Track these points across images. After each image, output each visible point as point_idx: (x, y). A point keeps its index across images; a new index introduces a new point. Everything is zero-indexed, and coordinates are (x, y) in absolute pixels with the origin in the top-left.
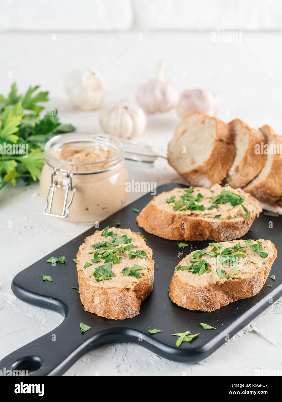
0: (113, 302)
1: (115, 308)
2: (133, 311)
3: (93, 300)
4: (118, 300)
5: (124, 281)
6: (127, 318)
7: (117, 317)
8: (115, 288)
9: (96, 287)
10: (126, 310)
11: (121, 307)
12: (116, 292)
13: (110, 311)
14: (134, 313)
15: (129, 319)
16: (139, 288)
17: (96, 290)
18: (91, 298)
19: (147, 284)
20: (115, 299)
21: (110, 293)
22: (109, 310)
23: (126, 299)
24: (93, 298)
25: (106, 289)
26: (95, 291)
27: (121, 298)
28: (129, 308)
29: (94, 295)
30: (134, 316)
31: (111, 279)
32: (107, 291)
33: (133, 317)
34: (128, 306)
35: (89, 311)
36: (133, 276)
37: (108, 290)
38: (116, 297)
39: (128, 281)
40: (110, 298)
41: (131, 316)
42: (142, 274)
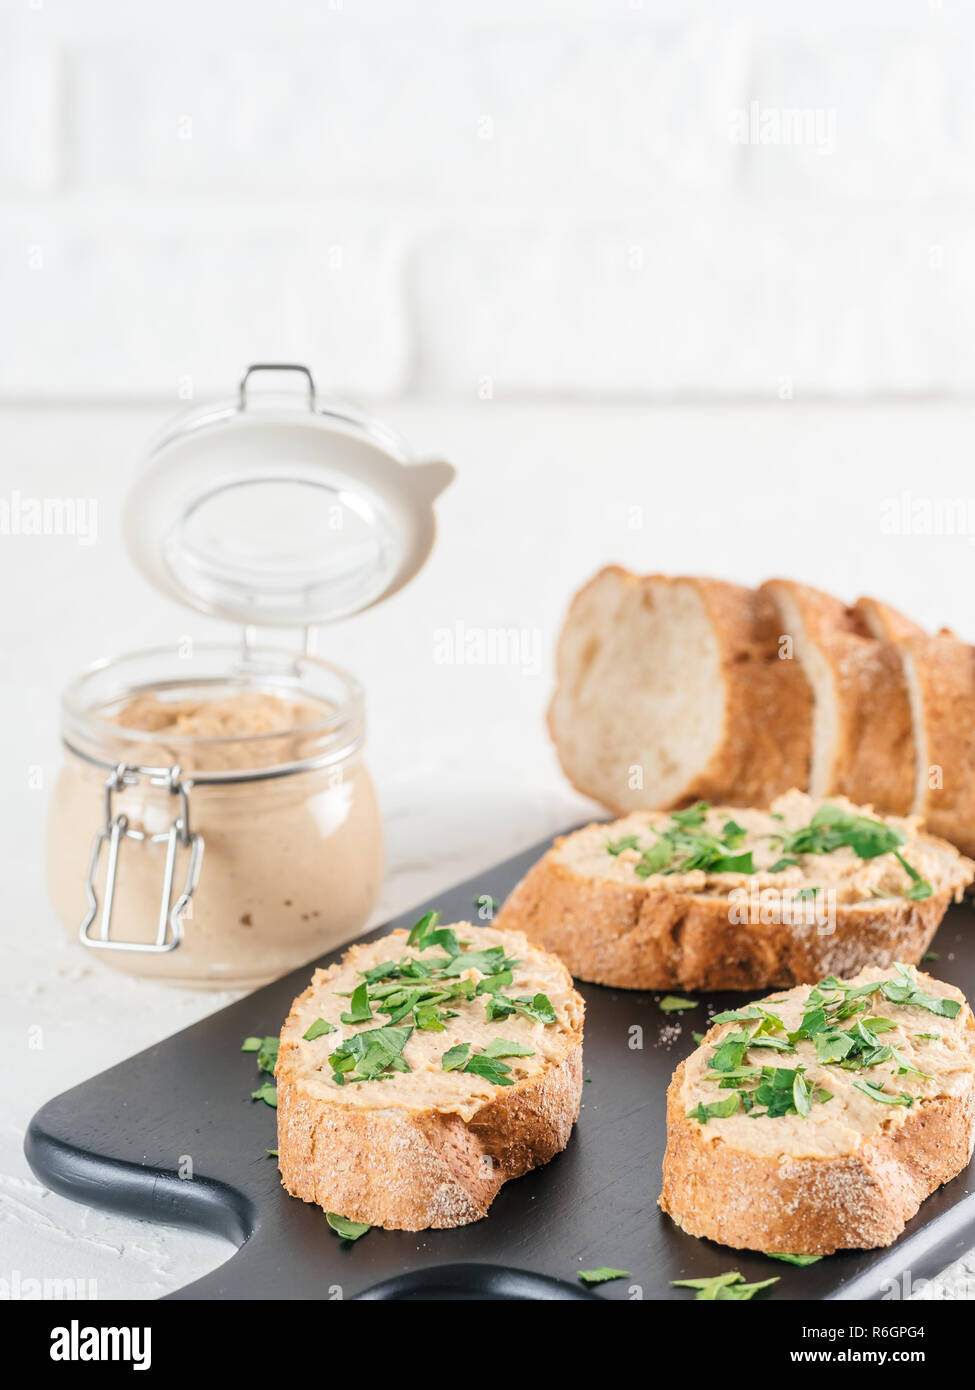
0: (383, 1160)
1: (387, 1182)
2: (457, 1201)
3: (312, 1151)
4: (403, 1153)
5: (439, 1090)
6: (433, 1227)
7: (392, 1218)
8: (400, 1107)
9: (327, 1103)
10: (429, 1196)
11: (410, 1183)
12: (398, 1120)
13: (368, 1194)
14: (463, 1211)
15: (438, 1230)
16: (498, 1120)
17: (327, 1111)
18: (306, 1145)
19: (534, 1113)
20: (392, 1149)
21: (376, 1125)
22: (364, 1192)
23: (434, 1153)
24: (314, 1145)
25: (363, 1110)
26: (322, 1118)
27: (415, 1146)
28: (444, 1187)
29: (318, 1131)
30: (463, 1221)
31: (392, 1077)
32: (364, 1118)
33: (458, 1226)
34: (441, 1180)
35: (295, 1193)
36: (478, 1077)
37: (369, 1115)
38: (396, 1142)
39: (454, 1089)
40: (375, 1145)
41: (449, 1220)
42: (518, 1072)
